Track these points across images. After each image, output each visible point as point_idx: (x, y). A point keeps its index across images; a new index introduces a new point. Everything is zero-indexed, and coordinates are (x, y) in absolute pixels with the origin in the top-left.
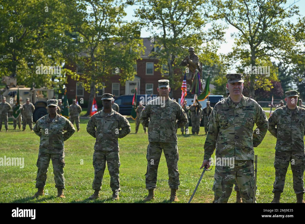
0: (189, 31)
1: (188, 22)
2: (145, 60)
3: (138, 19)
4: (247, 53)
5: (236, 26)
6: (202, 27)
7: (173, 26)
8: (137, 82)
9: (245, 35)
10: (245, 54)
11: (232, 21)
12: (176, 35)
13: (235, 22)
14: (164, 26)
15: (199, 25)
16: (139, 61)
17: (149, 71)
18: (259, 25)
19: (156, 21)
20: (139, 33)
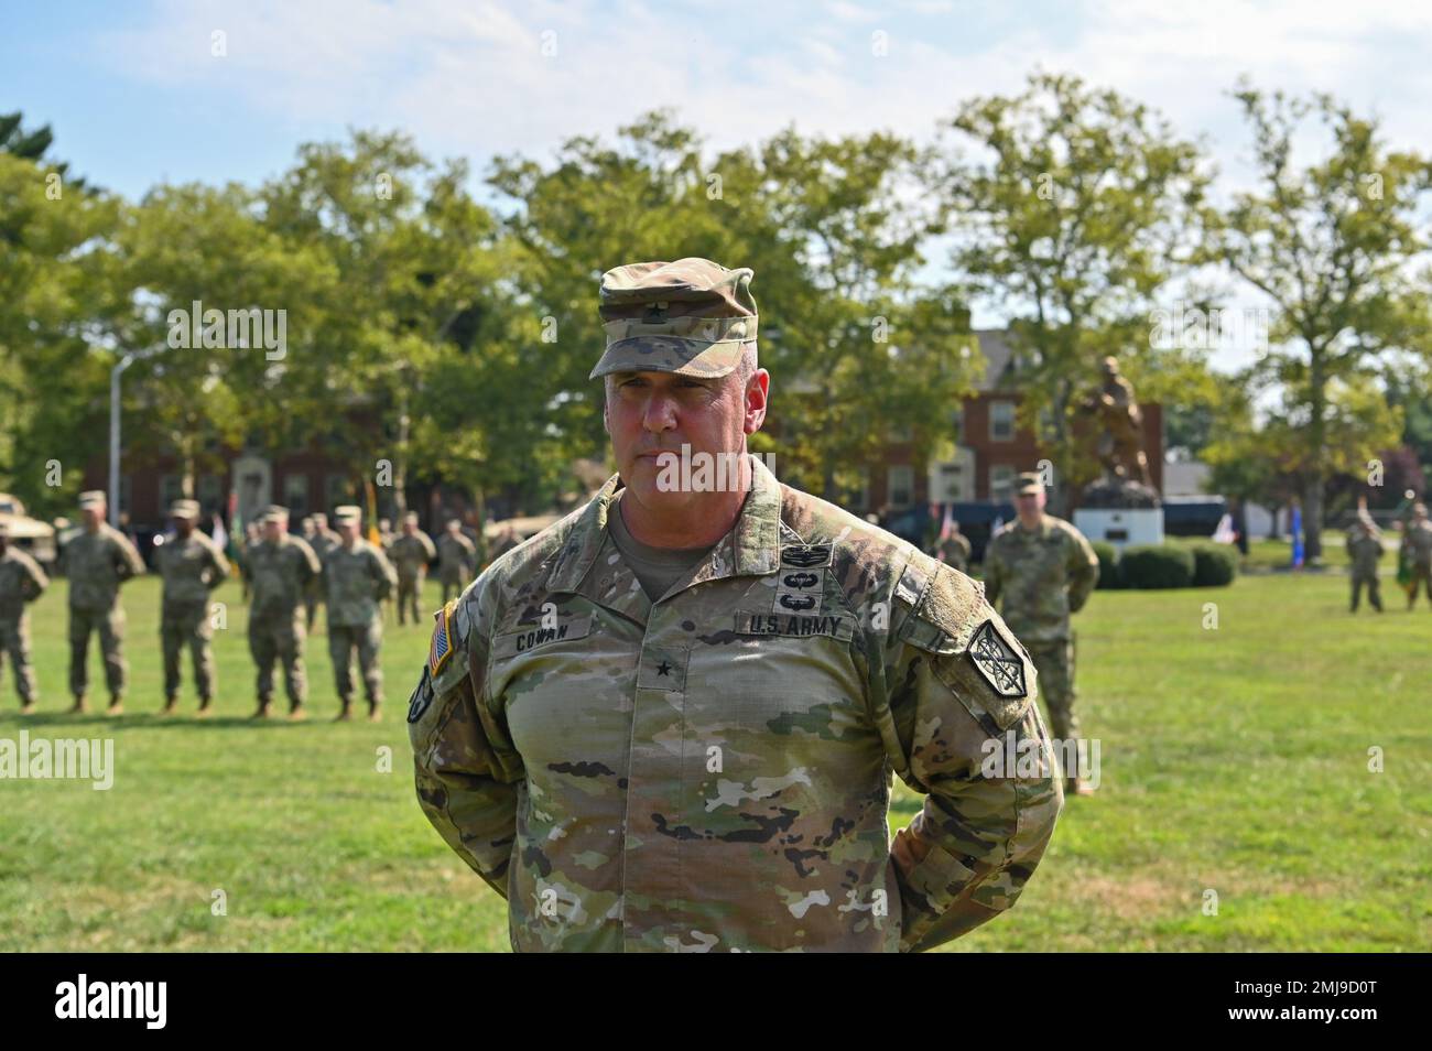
0: (1117, 305)
1: (1114, 278)
2: (986, 399)
3: (959, 277)
4: (1298, 365)
5: (1259, 283)
6: (1156, 292)
7: (1066, 294)
8: (961, 462)
9: (1289, 313)
10: (1290, 371)
11: (1248, 270)
12: (1075, 318)
13: (1260, 272)
14: (1040, 292)
15: (1148, 286)
16: (967, 399)
17: (1002, 428)
18: (1333, 278)
19: (1015, 279)
20: (967, 314)
